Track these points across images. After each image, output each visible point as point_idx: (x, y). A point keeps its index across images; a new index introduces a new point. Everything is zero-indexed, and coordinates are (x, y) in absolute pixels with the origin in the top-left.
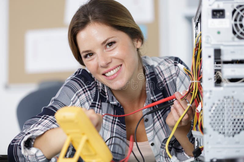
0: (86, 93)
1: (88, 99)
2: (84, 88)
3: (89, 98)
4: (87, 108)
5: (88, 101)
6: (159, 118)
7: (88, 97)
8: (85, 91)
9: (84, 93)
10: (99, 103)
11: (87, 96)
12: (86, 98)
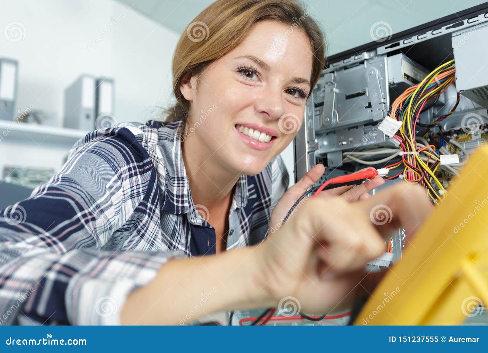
0: (134, 178)
1: (135, 191)
2: (131, 165)
3: (138, 190)
4: (128, 213)
5: (132, 196)
6: (245, 228)
7: (135, 188)
8: (133, 172)
9: (131, 176)
10: (152, 206)
11: (135, 184)
12: (129, 190)
